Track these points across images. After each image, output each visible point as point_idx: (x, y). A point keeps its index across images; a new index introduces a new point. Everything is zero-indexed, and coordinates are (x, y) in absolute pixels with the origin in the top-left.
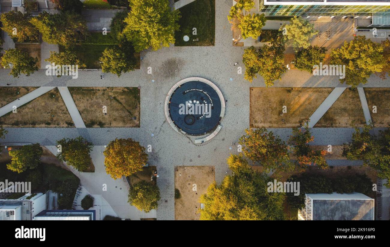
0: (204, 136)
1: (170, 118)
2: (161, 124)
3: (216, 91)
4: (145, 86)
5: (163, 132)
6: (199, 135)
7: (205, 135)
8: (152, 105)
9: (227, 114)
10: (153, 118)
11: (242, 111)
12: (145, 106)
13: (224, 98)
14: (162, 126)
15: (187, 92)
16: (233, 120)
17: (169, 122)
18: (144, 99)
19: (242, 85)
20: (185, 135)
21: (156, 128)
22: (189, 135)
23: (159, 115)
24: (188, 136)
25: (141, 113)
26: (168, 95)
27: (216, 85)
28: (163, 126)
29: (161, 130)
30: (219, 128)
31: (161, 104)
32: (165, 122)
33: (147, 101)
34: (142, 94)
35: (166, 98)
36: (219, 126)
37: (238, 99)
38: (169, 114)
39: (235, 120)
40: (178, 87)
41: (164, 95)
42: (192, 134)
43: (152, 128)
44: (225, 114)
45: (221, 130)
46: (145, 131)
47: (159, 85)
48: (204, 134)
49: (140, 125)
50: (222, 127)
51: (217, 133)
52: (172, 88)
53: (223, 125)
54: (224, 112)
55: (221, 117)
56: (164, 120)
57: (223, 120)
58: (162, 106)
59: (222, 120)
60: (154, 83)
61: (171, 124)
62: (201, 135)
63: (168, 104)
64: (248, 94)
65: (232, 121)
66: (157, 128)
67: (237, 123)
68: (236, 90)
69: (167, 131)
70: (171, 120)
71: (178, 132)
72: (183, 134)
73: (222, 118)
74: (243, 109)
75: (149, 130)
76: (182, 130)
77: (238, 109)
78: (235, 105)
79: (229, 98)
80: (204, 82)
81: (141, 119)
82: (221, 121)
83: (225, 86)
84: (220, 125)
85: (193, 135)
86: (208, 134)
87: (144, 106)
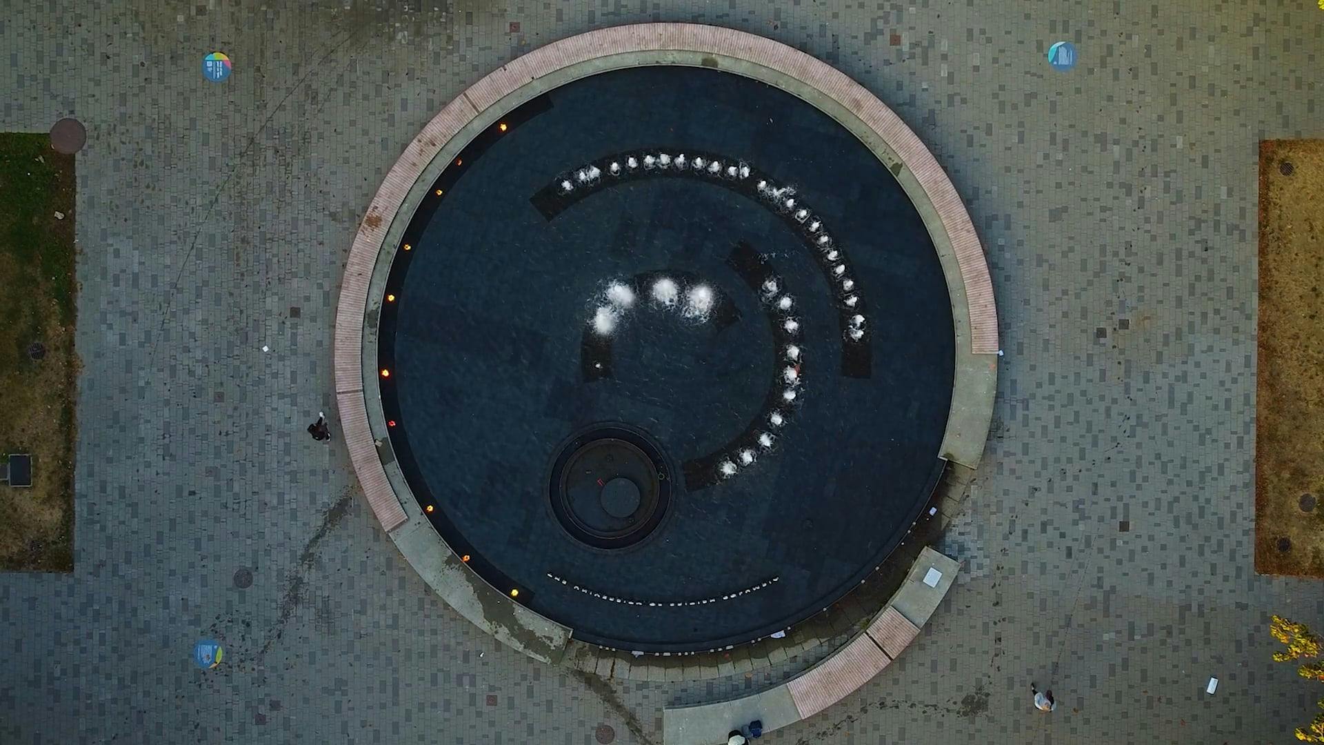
0: (758, 663)
1: (395, 466)
2: (301, 538)
3: (902, 178)
4: (123, 118)
5: (326, 616)
6: (716, 660)
7: (779, 657)
8: (198, 330)
9: (1013, 426)
10: (210, 471)
11: (1180, 396)
12: (123, 340)
13: (986, 253)
14: (308, 557)
15: (583, 190)
16: (1082, 491)
17: (387, 515)
18: (112, 263)
19: (1171, 119)
20: (558, 655)
21: (243, 579)
22: (602, 655)
23: (281, 435)
24: (590, 664)
25: (81, 413)
26: (374, 222)
27: (903, 109)
28: (328, 551)
29: (295, 599)
30: (933, 577)
31: (295, 312)
32: (339, 512)
33: (145, 283)
34: (91, 203)
35: (347, 251)
36: (928, 553)
37: (1131, 271)
38: (382, 431)
39: (1106, 491)
40: (479, 127)
41: (333, 216)
42: (635, 643)
43: (204, 583)
44: (996, 431)
45: (946, 602)
46: (122, 604)
47: (281, 107)
48: (766, 647)
49: (77, 544)
50: (965, 568)
51: (903, 637)
52: (414, 147)
53: (970, 542)
54: (988, 412)
55: (950, 464)
56: (328, 497)
57: (974, 491)
58: (308, 333)
59: (956, 492)
60: (228, 85)
61: (402, 542)
62: (734, 657)
63: (368, 316)
64: (1243, 211)
65: (1069, 499)
66: (258, 578)
67: (1124, 527)
68: (1117, 165)
69: (362, 612)
70: (407, 494)
71: (486, 626)
72: (530, 639)
73: (965, 477)
74: (1183, 378)
75: (166, 606)
76: (524, 600)
77: (1136, 382)
78: (1101, 333)
79: (1040, 261)
80: (768, 79)
81: (80, 471)
82: (949, 506)
83: (989, 131)
84: (937, 543)
85: (648, 660)
86: (811, 646)
87: (112, 338)
